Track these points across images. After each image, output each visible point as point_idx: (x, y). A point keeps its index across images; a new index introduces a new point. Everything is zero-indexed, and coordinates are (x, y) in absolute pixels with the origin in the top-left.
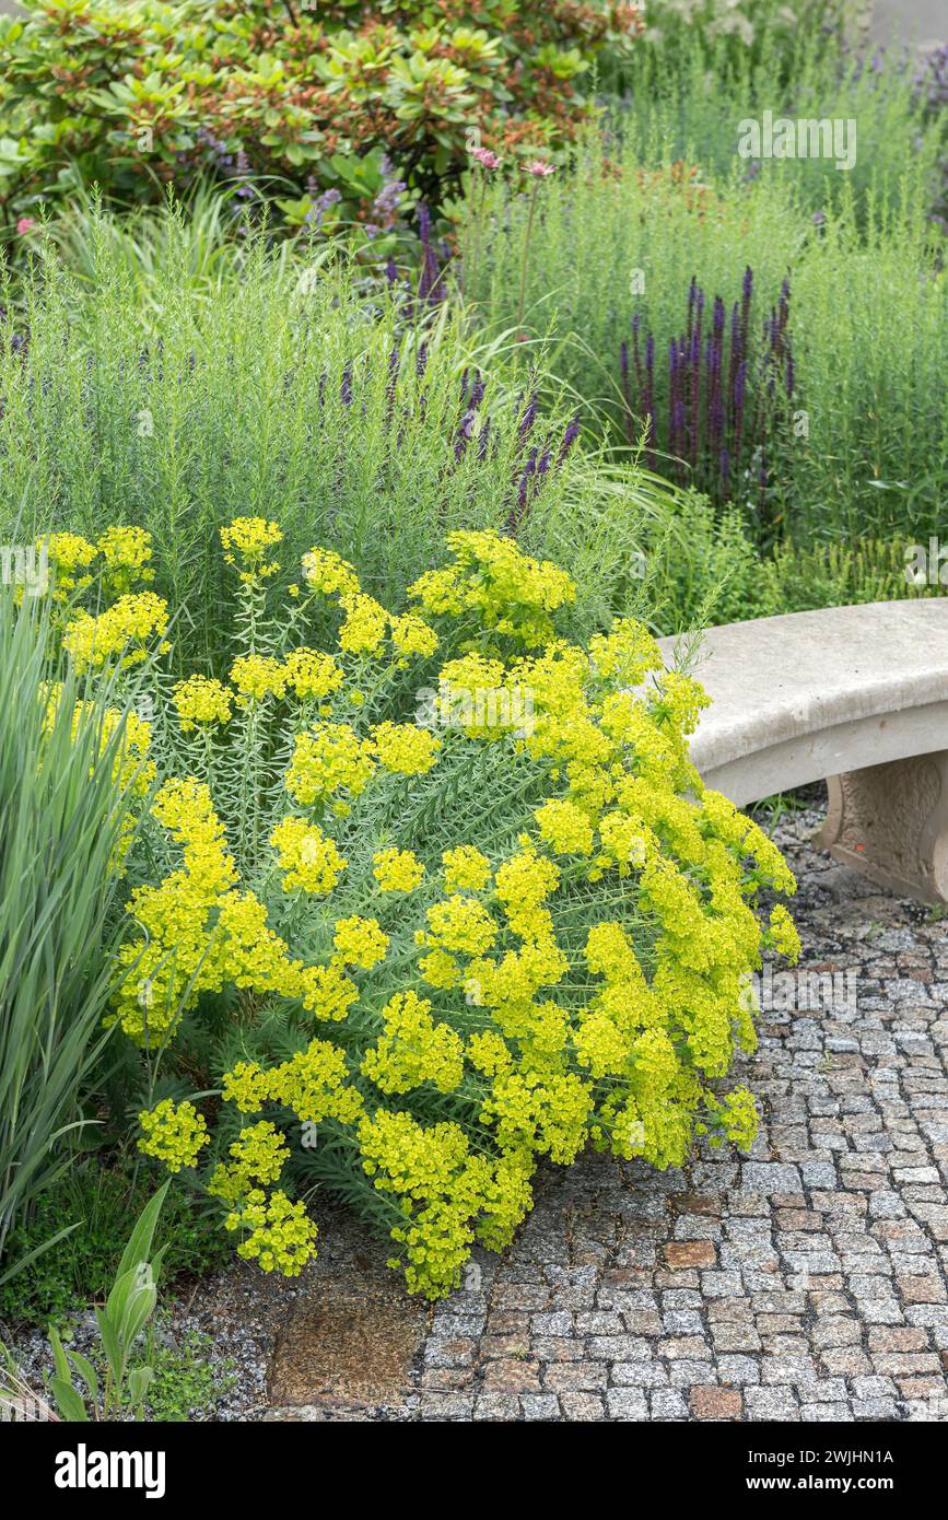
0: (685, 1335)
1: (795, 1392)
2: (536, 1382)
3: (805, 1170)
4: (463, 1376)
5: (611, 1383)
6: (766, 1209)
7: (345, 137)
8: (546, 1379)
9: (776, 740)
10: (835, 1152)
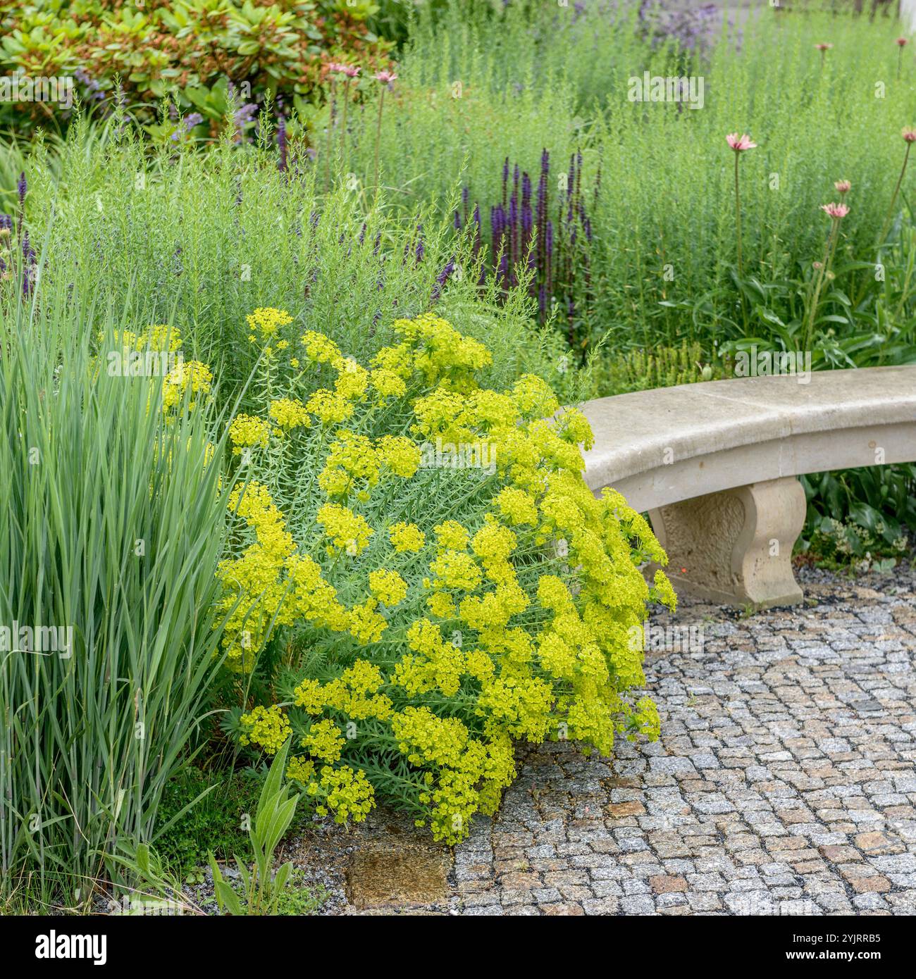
0: (636, 851)
1: (722, 875)
2: (540, 883)
3: (695, 759)
4: (486, 884)
5: (592, 879)
6: (674, 782)
7: (193, 73)
8: (545, 881)
9: (630, 473)
10: (714, 749)
